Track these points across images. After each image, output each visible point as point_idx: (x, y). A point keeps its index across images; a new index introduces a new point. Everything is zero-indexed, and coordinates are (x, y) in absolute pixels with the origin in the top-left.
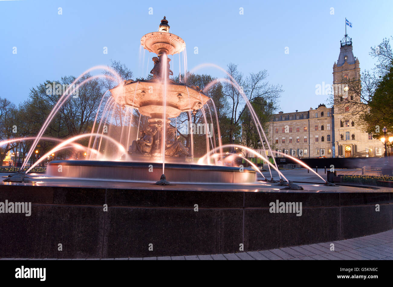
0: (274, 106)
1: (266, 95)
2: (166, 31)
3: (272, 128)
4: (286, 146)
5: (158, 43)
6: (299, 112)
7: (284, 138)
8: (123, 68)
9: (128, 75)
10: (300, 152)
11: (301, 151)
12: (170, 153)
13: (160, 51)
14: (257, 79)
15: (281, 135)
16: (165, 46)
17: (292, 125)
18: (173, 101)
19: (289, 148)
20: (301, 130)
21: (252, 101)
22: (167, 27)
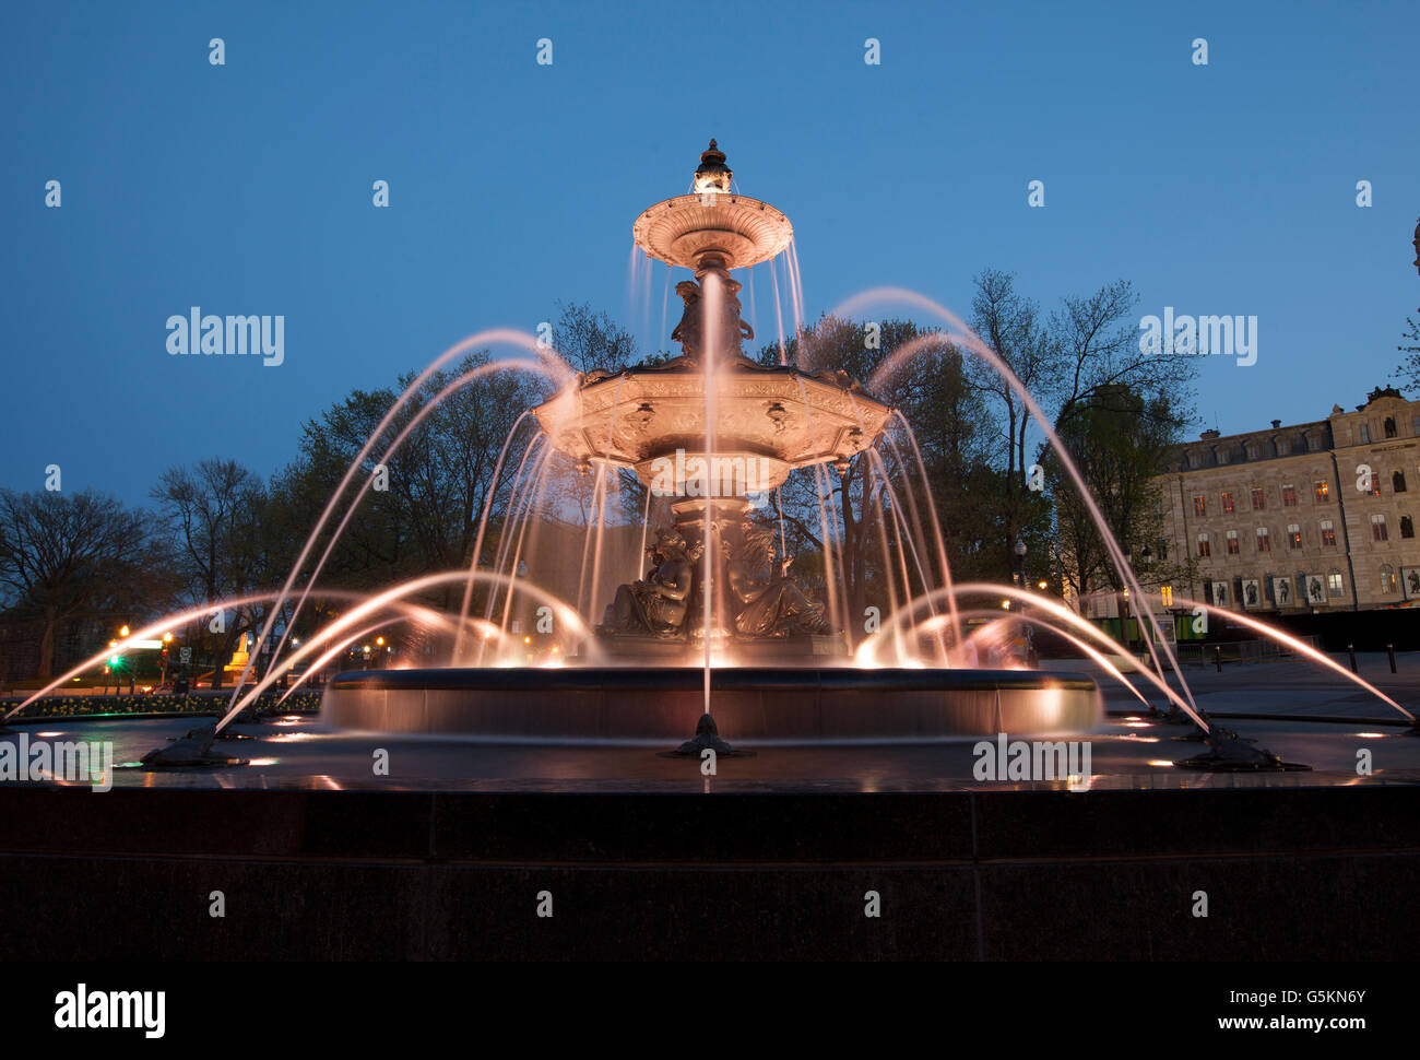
0: (1175, 411)
1: (1138, 373)
2: (721, 187)
3: (1177, 497)
4: (1246, 564)
5: (691, 232)
6: (1285, 429)
7: (1232, 534)
8: (601, 326)
9: (616, 348)
10: (1308, 584)
11: (1314, 580)
12: (754, 625)
13: (702, 260)
14: (1091, 318)
15: (1220, 523)
16: (720, 238)
17: (1262, 478)
18: (756, 432)
19: (1261, 573)
20: (1306, 498)
21: (1084, 400)
22: (721, 174)
